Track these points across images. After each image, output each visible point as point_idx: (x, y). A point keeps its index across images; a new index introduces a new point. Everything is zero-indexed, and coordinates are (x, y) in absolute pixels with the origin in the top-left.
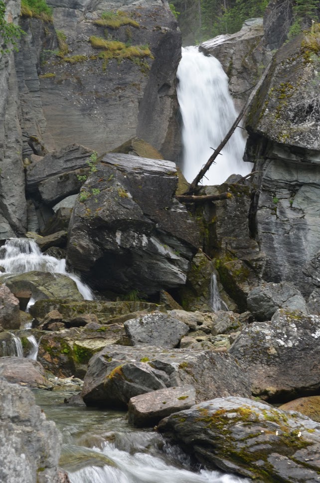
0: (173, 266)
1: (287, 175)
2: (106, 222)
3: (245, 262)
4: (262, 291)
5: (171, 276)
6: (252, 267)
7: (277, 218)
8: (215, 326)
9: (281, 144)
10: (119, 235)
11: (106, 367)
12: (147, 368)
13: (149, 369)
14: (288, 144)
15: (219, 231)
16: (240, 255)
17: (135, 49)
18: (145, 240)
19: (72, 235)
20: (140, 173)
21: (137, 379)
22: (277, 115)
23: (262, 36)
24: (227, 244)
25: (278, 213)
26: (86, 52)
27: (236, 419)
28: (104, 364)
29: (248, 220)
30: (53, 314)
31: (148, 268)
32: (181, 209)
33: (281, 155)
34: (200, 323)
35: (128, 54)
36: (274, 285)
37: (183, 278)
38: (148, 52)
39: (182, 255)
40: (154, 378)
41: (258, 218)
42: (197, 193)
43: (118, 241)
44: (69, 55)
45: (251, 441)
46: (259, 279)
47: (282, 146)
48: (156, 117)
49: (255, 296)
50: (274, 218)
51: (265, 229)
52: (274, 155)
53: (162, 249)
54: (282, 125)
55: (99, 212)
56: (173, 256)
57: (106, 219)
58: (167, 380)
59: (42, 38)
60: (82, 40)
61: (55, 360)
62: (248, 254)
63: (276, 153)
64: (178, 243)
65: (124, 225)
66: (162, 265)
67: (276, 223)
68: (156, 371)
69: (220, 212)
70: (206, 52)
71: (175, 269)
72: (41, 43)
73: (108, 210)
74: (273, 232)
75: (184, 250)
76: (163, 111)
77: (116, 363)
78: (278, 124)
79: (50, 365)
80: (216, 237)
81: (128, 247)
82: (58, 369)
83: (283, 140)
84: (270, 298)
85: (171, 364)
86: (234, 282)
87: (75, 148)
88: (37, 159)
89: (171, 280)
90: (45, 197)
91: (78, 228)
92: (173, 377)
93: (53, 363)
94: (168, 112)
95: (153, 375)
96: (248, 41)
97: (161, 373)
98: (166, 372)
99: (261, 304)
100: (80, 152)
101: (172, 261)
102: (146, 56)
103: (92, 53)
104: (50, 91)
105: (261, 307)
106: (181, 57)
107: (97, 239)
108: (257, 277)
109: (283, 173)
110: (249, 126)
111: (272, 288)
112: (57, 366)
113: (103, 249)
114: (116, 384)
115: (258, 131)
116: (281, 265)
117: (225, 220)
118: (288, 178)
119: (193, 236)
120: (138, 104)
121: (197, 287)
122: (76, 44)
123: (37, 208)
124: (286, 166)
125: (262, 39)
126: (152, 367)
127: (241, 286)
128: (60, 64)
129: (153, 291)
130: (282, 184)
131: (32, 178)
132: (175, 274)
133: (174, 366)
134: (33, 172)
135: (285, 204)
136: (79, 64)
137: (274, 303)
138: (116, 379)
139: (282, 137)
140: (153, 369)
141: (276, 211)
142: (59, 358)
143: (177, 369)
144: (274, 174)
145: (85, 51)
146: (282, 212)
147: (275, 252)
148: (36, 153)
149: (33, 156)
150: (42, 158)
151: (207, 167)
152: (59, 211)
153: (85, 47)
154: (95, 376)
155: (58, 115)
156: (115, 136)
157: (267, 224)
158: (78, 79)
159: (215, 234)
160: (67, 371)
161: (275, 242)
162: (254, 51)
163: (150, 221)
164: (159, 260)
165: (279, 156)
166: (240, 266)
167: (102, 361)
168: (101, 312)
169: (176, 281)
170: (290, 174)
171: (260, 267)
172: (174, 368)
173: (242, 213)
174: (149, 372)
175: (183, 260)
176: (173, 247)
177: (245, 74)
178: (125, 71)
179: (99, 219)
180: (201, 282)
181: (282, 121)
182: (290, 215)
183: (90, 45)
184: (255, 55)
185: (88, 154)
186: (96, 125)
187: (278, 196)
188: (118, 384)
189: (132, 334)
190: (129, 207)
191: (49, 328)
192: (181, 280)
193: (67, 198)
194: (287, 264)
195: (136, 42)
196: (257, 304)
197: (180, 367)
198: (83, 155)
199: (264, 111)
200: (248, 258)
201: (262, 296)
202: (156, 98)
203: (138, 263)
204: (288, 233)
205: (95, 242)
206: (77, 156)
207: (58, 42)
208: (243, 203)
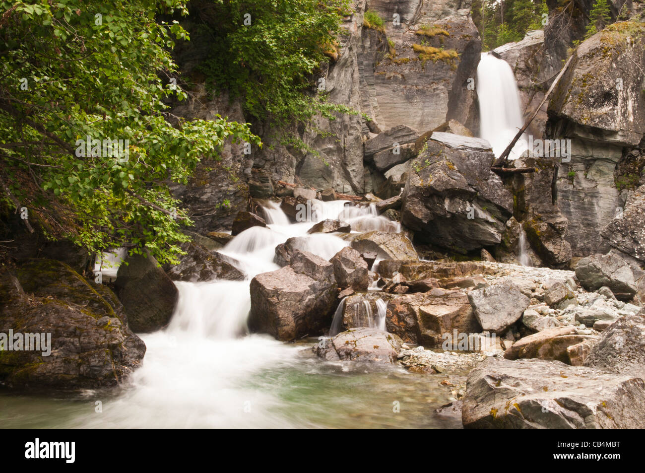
0: (490, 228)
1: (584, 151)
2: (437, 191)
3: (550, 224)
4: (591, 262)
5: (488, 236)
6: (555, 229)
7: (574, 187)
8: (549, 295)
9: (583, 125)
10: (447, 202)
11: (494, 393)
12: (554, 408)
13: (556, 408)
14: (589, 126)
15: (528, 198)
16: (546, 219)
17: (446, 53)
18: (469, 206)
19: (408, 201)
20: (463, 149)
21: (540, 419)
22: (579, 101)
23: (541, 43)
24: (533, 209)
25: (574, 183)
26: (410, 56)
28: (490, 389)
29: (551, 189)
30: (397, 278)
31: (469, 229)
32: (497, 179)
33: (581, 135)
34: (533, 291)
35: (440, 56)
36: (603, 256)
37: (499, 237)
38: (456, 55)
39: (499, 219)
40: (564, 421)
41: (558, 188)
42: (506, 166)
43: (446, 207)
44: (397, 58)
46: (562, 239)
47: (582, 127)
48: (460, 105)
49: (583, 267)
50: (571, 187)
51: (563, 196)
52: (574, 134)
53: (482, 214)
54: (583, 109)
55: (431, 182)
56: (491, 220)
57: (438, 189)
58: (581, 424)
59: (376, 45)
60: (407, 46)
61: (402, 323)
62: (552, 217)
63: (576, 133)
64: (495, 209)
65: (454, 193)
66: (481, 226)
67: (573, 191)
68: (566, 412)
69: (527, 182)
70: (498, 56)
71: (492, 230)
72: (376, 48)
73: (439, 180)
74: (570, 198)
75: (499, 215)
76: (465, 100)
77: (509, 391)
78: (580, 109)
79: (398, 328)
80: (524, 203)
81: (455, 212)
82: (404, 333)
83: (584, 122)
84: (599, 269)
85: (588, 405)
86: (540, 241)
87: (402, 127)
88: (373, 136)
89: (488, 240)
90: (379, 165)
91: (413, 196)
92: (590, 422)
93: (400, 327)
94: (470, 101)
95: (562, 417)
96: (530, 47)
97: (572, 414)
98: (580, 414)
99: (590, 275)
100: (405, 131)
101: (491, 224)
102: (455, 58)
103: (414, 57)
104: (382, 85)
105: (590, 276)
106: (480, 59)
107: (429, 205)
108: (560, 237)
109: (581, 150)
110: (551, 110)
111: (602, 259)
112: (403, 330)
113: (434, 214)
114: (511, 422)
115: (562, 114)
116: (576, 227)
117: (531, 189)
118: (584, 153)
119: (508, 203)
120: (447, 94)
121: (509, 245)
122: (403, 49)
123: (372, 173)
124: (584, 144)
125: (542, 45)
126: (560, 405)
127: (546, 245)
128: (390, 64)
129: (473, 247)
130: (578, 159)
131: (369, 151)
132: (492, 235)
133: (592, 409)
134: (369, 146)
135: (581, 175)
136: (403, 65)
137: (603, 274)
138: (512, 416)
139: (584, 119)
140: (563, 409)
141: (573, 181)
142: (406, 322)
143: (595, 412)
145: (408, 55)
146: (578, 183)
147: (571, 215)
148: (372, 131)
149: (370, 133)
150: (376, 135)
151: (513, 145)
152: (391, 177)
153: (409, 51)
154: (478, 400)
155: (388, 103)
156: (430, 119)
157: (565, 192)
158: (402, 75)
159: (523, 200)
160: (413, 334)
161: (572, 207)
162: (535, 54)
163: (473, 190)
164: (479, 223)
165: (579, 135)
166: (545, 228)
167: (489, 385)
168: (436, 273)
169: (493, 240)
170: (587, 151)
171: (563, 229)
172: (591, 411)
173: (546, 183)
174: (557, 413)
175: (499, 223)
176: (491, 213)
177: (528, 73)
178: (439, 69)
179: (431, 188)
180: (512, 240)
181: (583, 106)
182: (585, 185)
183: (412, 50)
184: (537, 57)
185: (412, 133)
186: (415, 111)
187: (574, 169)
188: (514, 422)
189: (476, 305)
190: (456, 178)
191: (395, 291)
192: (497, 240)
193: (395, 166)
194: (581, 226)
196: (585, 273)
197: (599, 408)
198: (407, 134)
199: (568, 97)
200: (552, 221)
201: (591, 267)
202: (460, 90)
203: (460, 224)
204: (583, 200)
205: (427, 207)
206: (404, 134)
207: (388, 48)
208: (547, 175)
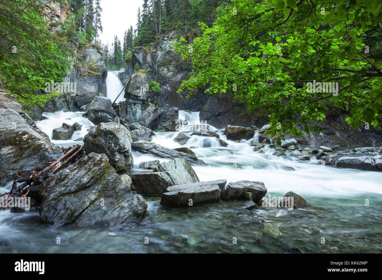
6: (127, 120)
10: (100, 113)
15: (120, 112)
16: (124, 118)
18: (105, 114)
20: (103, 100)
22: (132, 89)
24: (122, 115)
26: (87, 74)
27: (144, 144)
29: (126, 110)
32: (112, 108)
33: (133, 97)
35: (96, 74)
42: (115, 105)
44: (83, 74)
45: (148, 147)
47: (133, 95)
53: (109, 116)
54: (133, 91)
56: (111, 118)
57: (97, 110)
59: (77, 70)
63: (131, 97)
64: (112, 115)
65: (101, 111)
66: (108, 119)
67: (131, 111)
69: (120, 109)
71: (111, 120)
73: (97, 108)
74: (131, 113)
75: (113, 117)
81: (102, 116)
90: (79, 105)
91: (91, 112)
96: (121, 73)
102: (100, 75)
103: (88, 74)
107: (95, 114)
110: (125, 91)
113: (96, 116)
118: (134, 102)
119: (115, 113)
122: (85, 72)
123: (76, 108)
124: (133, 99)
125: (124, 73)
128: (81, 76)
130: (132, 103)
131: (75, 101)
135: (133, 107)
136: (85, 76)
139: (133, 93)
141: (131, 109)
144: (131, 101)
147: (131, 117)
150: (78, 96)
151: (116, 99)
157: (129, 111)
158: (85, 79)
161: (131, 115)
162: (123, 75)
163: (106, 110)
176: (111, 116)
179: (95, 109)
182: (134, 109)
183: (88, 72)
187: (131, 106)
190: (102, 107)
195: (98, 72)
199: (129, 88)
200: (126, 118)
202: (102, 84)
203: (103, 119)
204: (134, 113)
206: (85, 96)
207: (80, 71)
208: (125, 107)
